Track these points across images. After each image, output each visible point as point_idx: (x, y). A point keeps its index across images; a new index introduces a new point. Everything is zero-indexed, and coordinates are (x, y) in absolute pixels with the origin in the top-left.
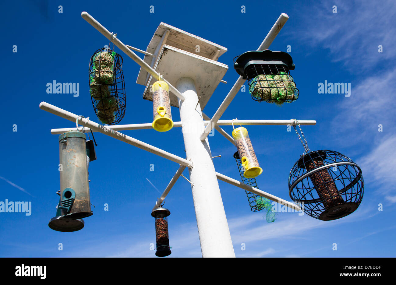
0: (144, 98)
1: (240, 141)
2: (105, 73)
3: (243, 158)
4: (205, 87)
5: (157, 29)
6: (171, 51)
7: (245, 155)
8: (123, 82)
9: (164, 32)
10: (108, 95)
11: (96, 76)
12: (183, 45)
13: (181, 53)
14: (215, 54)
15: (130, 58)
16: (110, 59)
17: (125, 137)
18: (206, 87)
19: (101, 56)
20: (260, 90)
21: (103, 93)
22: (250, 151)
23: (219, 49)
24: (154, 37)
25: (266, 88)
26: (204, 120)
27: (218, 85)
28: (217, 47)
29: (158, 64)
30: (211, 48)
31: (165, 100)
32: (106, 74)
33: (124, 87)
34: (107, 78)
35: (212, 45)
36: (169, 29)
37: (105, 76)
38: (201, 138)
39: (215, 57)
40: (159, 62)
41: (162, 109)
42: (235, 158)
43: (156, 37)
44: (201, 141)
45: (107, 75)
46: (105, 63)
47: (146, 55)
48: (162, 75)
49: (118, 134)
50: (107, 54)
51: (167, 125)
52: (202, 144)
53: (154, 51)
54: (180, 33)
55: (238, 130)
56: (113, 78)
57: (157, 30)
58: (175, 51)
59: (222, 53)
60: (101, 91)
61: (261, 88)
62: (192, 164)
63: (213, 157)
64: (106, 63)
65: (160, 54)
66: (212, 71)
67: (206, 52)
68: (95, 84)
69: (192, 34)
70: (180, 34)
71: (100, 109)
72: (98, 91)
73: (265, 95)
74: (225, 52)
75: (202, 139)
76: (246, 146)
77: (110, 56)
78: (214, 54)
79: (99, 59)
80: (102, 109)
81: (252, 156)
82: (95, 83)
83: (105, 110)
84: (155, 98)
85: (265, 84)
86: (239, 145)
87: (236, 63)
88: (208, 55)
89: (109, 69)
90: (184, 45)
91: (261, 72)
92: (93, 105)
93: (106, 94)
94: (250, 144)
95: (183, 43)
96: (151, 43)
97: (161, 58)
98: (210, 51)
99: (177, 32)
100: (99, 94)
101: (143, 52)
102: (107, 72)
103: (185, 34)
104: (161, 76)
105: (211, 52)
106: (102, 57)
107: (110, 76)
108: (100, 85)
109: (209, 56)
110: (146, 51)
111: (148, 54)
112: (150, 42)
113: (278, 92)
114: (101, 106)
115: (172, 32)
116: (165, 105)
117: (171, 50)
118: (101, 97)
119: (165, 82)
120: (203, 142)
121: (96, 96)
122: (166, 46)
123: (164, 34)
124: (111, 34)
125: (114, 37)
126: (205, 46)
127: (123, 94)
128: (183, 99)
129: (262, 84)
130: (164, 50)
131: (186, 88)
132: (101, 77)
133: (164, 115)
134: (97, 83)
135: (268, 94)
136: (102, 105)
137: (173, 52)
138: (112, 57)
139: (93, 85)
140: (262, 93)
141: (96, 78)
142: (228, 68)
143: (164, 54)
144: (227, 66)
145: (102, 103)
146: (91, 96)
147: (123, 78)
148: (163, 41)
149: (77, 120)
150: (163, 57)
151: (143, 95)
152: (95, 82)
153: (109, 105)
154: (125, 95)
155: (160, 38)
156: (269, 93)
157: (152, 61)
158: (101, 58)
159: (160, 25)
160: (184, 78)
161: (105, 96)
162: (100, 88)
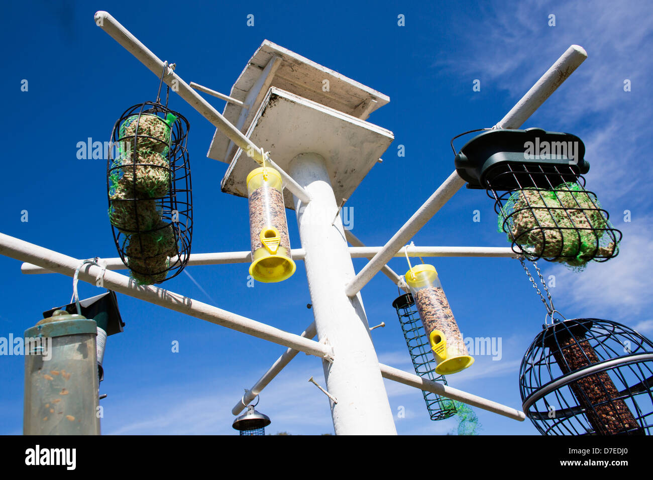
0: (224, 190)
1: (424, 295)
2: (149, 171)
3: (434, 333)
4: (346, 173)
5: (256, 52)
6: (286, 101)
7: (438, 326)
8: (188, 177)
9: (268, 61)
10: (154, 222)
11: (125, 178)
12: (303, 87)
13: (305, 107)
14: (367, 108)
15: (204, 117)
16: (162, 133)
17: (190, 304)
18: (348, 172)
19: (139, 126)
20: (538, 234)
21: (143, 220)
22: (446, 317)
23: (374, 98)
24: (248, 68)
25: (551, 229)
26: (350, 245)
27: (371, 168)
28: (370, 94)
29: (257, 125)
30: (359, 95)
31: (276, 212)
32: (152, 173)
33: (189, 189)
34: (153, 183)
35: (362, 90)
36: (280, 55)
37: (149, 178)
38: (348, 290)
39: (366, 113)
40: (260, 121)
41: (270, 235)
42: (396, 308)
43: (253, 68)
44: (349, 297)
45: (155, 175)
46: (150, 143)
47: (229, 104)
48: (267, 153)
49: (175, 299)
50: (155, 120)
51: (280, 269)
52: (349, 304)
53: (246, 95)
54: (301, 63)
55: (420, 270)
56: (169, 181)
57: (255, 54)
58: (292, 102)
59: (379, 106)
60: (136, 214)
61: (539, 230)
62: (332, 353)
63: (371, 329)
64: (152, 142)
65: (263, 105)
66: (362, 143)
67: (348, 101)
68: (123, 198)
69: (324, 67)
70: (301, 66)
71: (133, 255)
72: (130, 214)
73: (548, 247)
74: (385, 104)
75: (351, 294)
76: (438, 306)
77: (161, 126)
78: (363, 107)
79: (135, 132)
80: (140, 255)
81: (453, 329)
82: (123, 194)
83: (145, 260)
84: (255, 205)
85: (544, 218)
86: (423, 304)
87: (462, 156)
88: (351, 108)
89: (159, 159)
90: (307, 86)
91: (526, 184)
92: (117, 244)
93: (149, 221)
94: (445, 302)
95: (305, 83)
96: (242, 80)
97: (262, 115)
98: (355, 101)
99: (296, 61)
100: (131, 222)
101: (223, 97)
102: (153, 167)
103: (312, 67)
104: (265, 156)
105: (357, 103)
106: (142, 129)
107: (162, 176)
108: (135, 201)
109: (352, 110)
110: (229, 96)
111: (234, 101)
112: (239, 79)
113: (579, 240)
114: (136, 250)
115: (286, 61)
116: (278, 225)
117: (286, 99)
118: (137, 229)
119: (276, 169)
120: (353, 299)
121: (125, 227)
122: (276, 91)
123: (270, 64)
124: (164, 64)
125: (170, 70)
126: (347, 91)
127: (188, 204)
128: (305, 200)
129: (537, 216)
130: (271, 99)
131: (310, 176)
132: (140, 180)
133: (278, 249)
134: (129, 194)
135: (557, 245)
136: (139, 248)
137: (288, 103)
138: (166, 128)
139: (118, 200)
140: (542, 241)
141: (124, 181)
142: (393, 137)
143: (269, 106)
144: (391, 133)
145: (139, 242)
146: (112, 226)
147: (187, 167)
148: (266, 79)
149: (77, 272)
150: (267, 111)
151: (223, 183)
152: (123, 191)
153: (157, 247)
154: (191, 205)
155: (259, 70)
156: (558, 241)
157: (240, 114)
158: (139, 130)
159: (262, 45)
160: (307, 153)
161: (148, 226)
162: (135, 206)
